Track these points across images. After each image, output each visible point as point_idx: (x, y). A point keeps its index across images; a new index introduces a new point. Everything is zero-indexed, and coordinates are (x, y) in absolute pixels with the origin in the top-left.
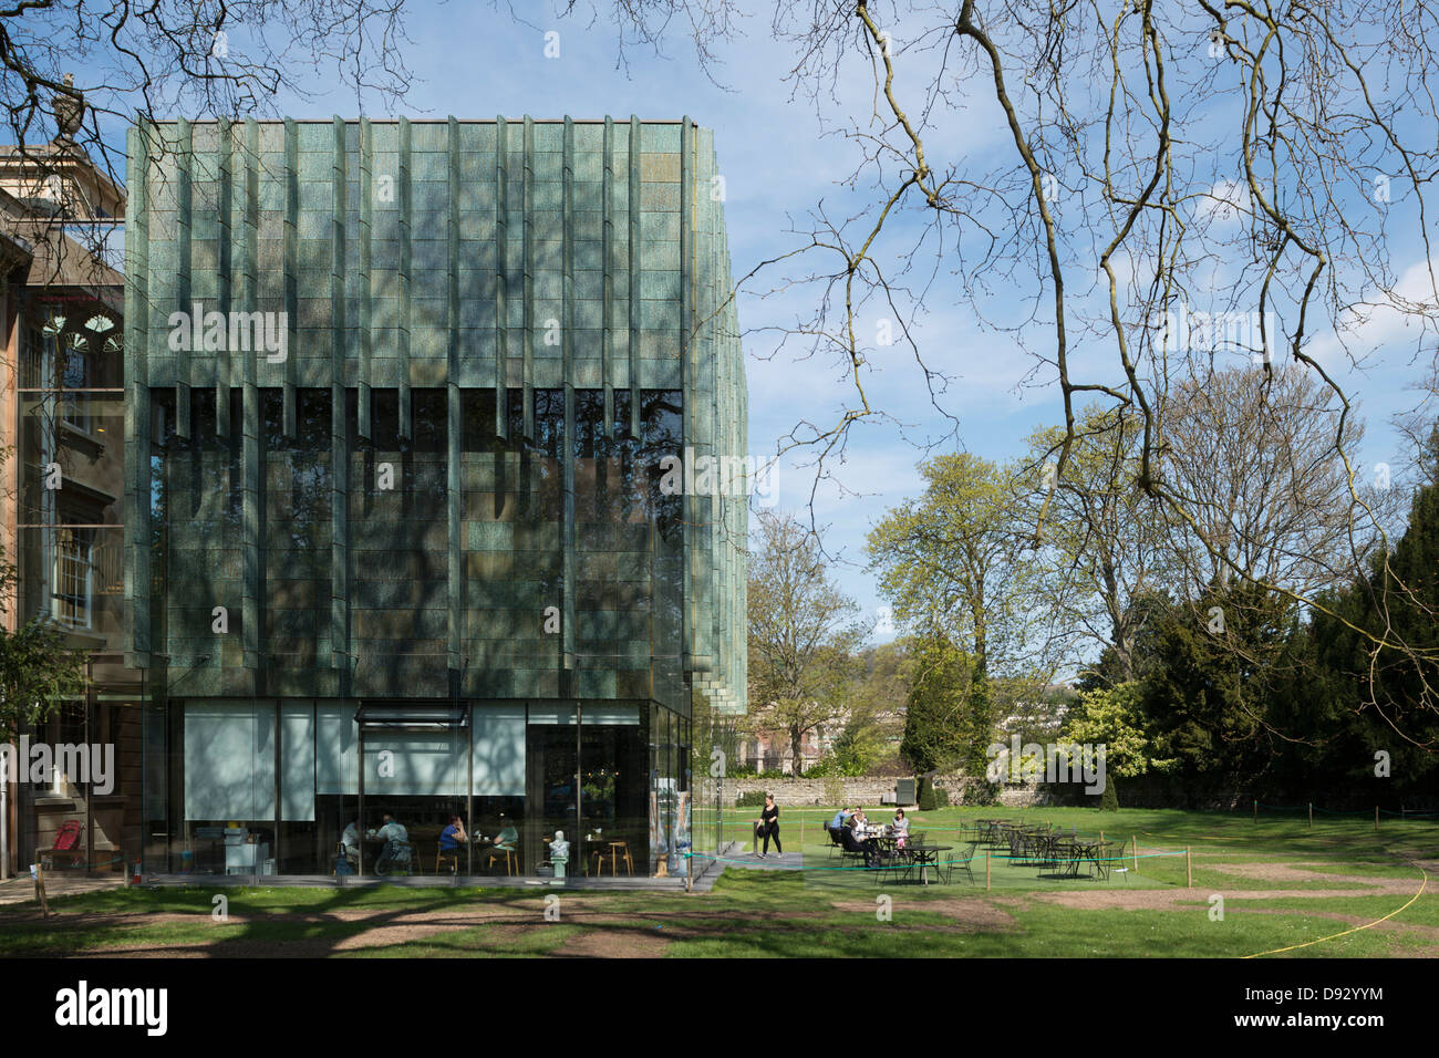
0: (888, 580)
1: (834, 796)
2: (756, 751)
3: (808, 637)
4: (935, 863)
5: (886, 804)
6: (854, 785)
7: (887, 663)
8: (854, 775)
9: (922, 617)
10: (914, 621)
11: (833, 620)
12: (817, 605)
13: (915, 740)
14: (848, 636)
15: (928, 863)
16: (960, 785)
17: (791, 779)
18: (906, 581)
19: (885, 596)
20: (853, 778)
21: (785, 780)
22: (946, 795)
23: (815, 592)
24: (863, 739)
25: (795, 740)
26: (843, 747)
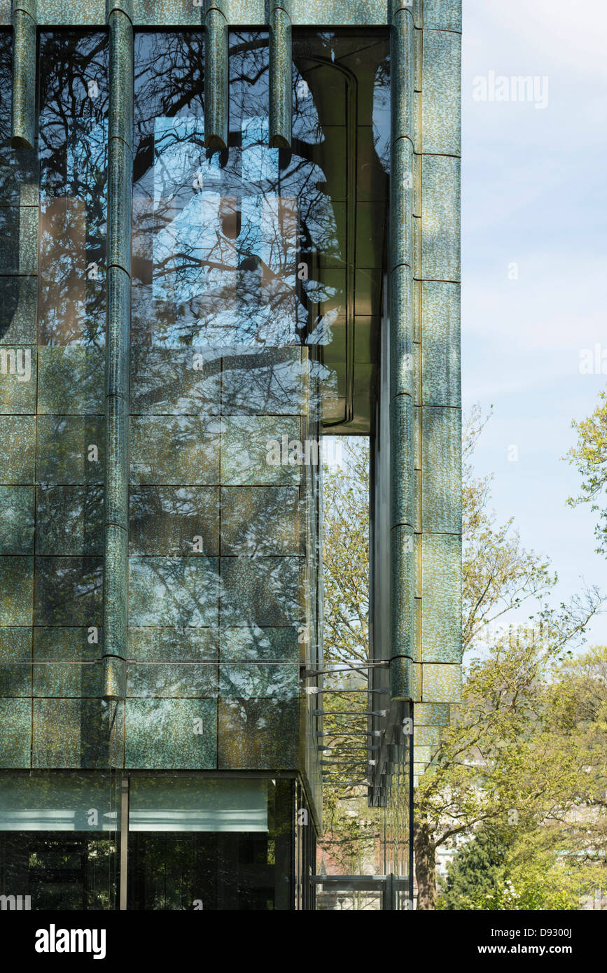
25: (424, 861)
26: (472, 872)
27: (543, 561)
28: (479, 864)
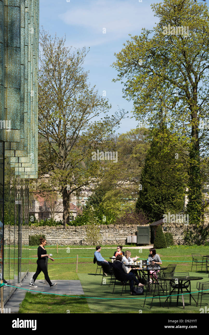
0: (131, 86)
1: (93, 239)
2: (34, 207)
3: (74, 126)
4: (188, 289)
5: (129, 244)
6: (107, 231)
7: (125, 146)
8: (106, 223)
9: (156, 112)
10: (149, 115)
11: (92, 115)
12: (80, 103)
13: (147, 199)
14: (102, 125)
15: (184, 290)
16: (182, 231)
17: (63, 226)
18: (143, 87)
19: (128, 97)
20: (106, 226)
21: (58, 227)
22: (172, 238)
23: (79, 94)
24: (109, 199)
25: (65, 199)
26: (94, 204)
27: (106, 100)
28: (96, 202)
